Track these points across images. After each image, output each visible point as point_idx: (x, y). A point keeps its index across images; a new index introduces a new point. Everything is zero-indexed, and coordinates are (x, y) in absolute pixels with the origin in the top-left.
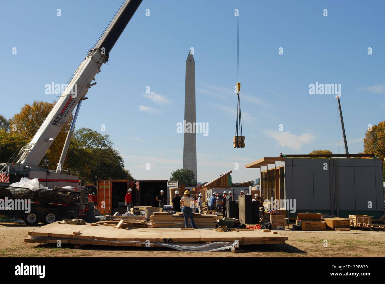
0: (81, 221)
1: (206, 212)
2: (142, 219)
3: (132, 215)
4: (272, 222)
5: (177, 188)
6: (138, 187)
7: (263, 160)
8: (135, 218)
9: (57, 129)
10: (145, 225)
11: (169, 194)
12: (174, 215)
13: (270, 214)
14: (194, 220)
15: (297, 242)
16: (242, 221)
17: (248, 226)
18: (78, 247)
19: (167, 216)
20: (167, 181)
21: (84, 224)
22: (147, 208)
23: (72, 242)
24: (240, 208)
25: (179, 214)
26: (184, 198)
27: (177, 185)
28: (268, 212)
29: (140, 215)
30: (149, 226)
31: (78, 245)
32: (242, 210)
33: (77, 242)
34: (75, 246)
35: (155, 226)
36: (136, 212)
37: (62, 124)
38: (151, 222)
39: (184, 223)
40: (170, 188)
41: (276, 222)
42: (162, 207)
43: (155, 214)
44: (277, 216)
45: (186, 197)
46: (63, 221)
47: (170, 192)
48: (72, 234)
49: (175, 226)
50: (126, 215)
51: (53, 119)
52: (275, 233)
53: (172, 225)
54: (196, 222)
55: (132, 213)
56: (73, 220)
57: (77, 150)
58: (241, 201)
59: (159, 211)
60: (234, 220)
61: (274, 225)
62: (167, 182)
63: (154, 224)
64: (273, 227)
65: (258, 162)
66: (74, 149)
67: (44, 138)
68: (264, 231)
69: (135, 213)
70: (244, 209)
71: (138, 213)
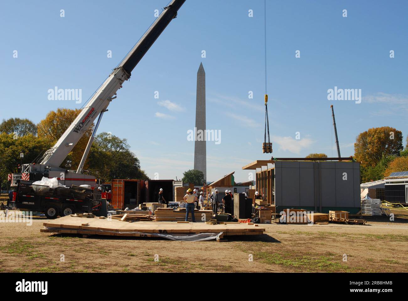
0: (91, 214)
1: (204, 208)
2: (147, 214)
3: (140, 210)
4: (261, 217)
5: (182, 186)
6: (147, 186)
7: (256, 163)
8: (142, 213)
9: (78, 136)
10: (150, 219)
11: (174, 192)
12: (175, 210)
13: (259, 210)
14: (195, 215)
15: (277, 234)
16: (236, 216)
17: (240, 220)
18: (86, 236)
19: (169, 211)
20: (173, 180)
21: (93, 217)
22: (153, 204)
23: (81, 232)
24: (234, 205)
25: (180, 210)
26: (187, 196)
27: (182, 184)
28: (258, 208)
29: (146, 210)
30: (154, 219)
31: (85, 235)
32: (236, 207)
33: (86, 232)
34: (84, 236)
35: (159, 220)
36: (144, 208)
37: (83, 132)
38: (155, 216)
39: (184, 217)
40: (175, 187)
41: (264, 216)
42: (167, 203)
43: (158, 209)
44: (264, 211)
45: (189, 194)
46: (75, 215)
47: (175, 190)
48: (81, 225)
49: (176, 220)
50: (135, 210)
51: (75, 127)
52: (256, 226)
53: (174, 219)
54: (196, 217)
55: (140, 209)
56: (84, 214)
57: (97, 152)
58: (236, 199)
59: (164, 207)
60: (228, 215)
61: (262, 219)
62: (173, 182)
63: (158, 218)
64: (261, 221)
65: (252, 165)
66: (94, 152)
67: (65, 143)
68: (249, 224)
69: (142, 209)
70: (238, 205)
71: (145, 208)
